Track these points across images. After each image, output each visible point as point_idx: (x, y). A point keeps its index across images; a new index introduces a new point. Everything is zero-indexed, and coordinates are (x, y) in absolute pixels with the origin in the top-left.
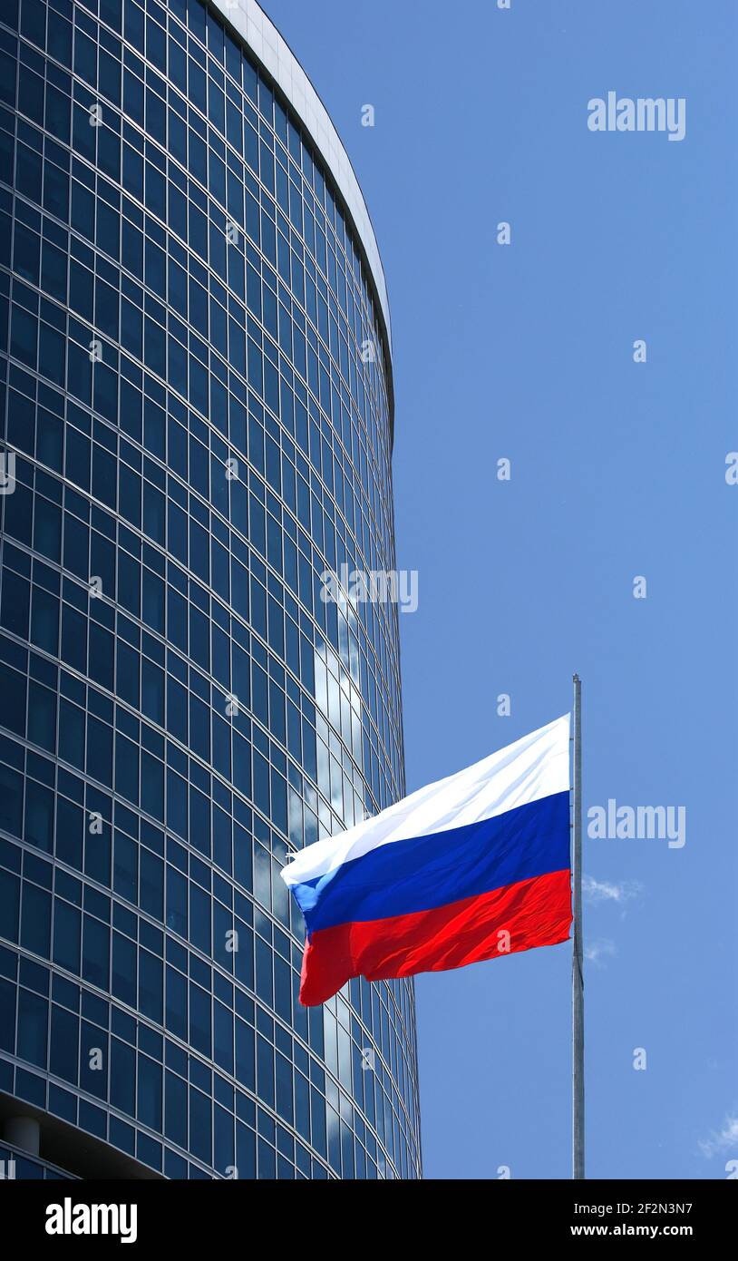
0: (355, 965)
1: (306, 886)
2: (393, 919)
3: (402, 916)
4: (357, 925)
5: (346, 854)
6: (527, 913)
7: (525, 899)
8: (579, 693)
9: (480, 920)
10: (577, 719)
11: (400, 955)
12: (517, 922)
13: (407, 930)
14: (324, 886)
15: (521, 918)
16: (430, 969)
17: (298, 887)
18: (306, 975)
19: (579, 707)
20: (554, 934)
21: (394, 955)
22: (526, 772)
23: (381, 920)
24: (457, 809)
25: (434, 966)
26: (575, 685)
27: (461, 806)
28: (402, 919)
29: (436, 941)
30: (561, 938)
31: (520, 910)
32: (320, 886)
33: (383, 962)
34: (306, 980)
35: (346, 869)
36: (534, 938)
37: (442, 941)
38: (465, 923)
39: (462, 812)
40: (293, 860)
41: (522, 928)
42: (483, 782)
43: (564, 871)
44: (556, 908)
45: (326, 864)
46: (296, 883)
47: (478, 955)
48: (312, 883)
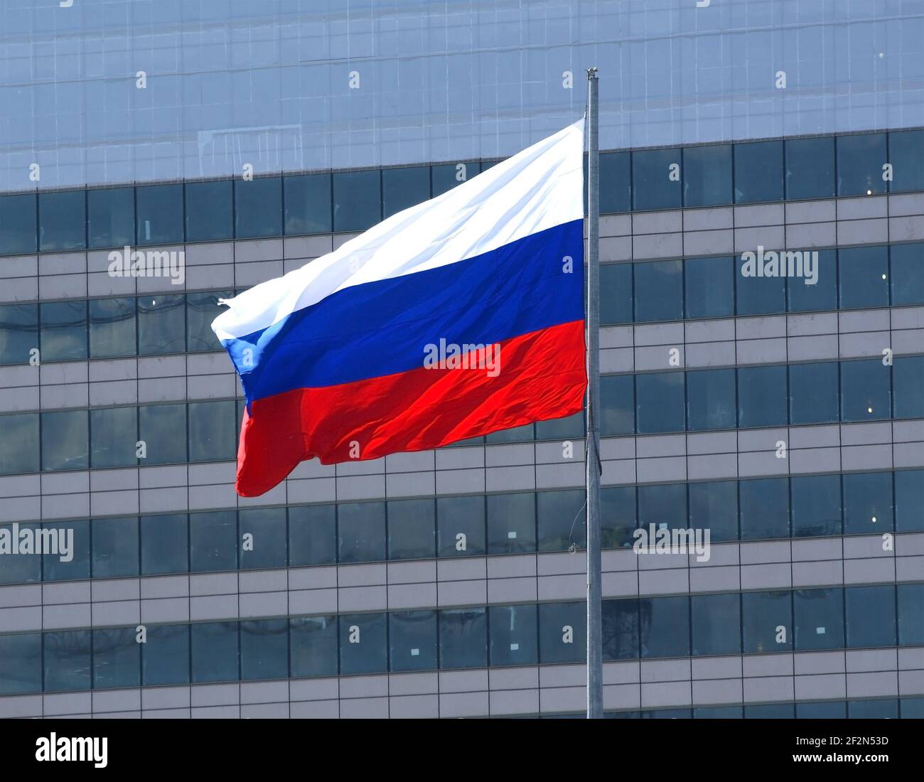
0: (307, 444)
1: (244, 342)
2: (356, 384)
3: (367, 380)
4: (310, 392)
5: (295, 301)
6: (529, 376)
7: (525, 360)
8: (595, 94)
9: (469, 385)
10: (592, 127)
11: (365, 430)
12: (515, 388)
13: (374, 399)
14: (269, 339)
15: (521, 383)
16: (404, 449)
17: (234, 343)
18: (244, 456)
19: (595, 111)
20: (563, 403)
21: (357, 430)
22: (527, 194)
23: (341, 386)
24: (438, 243)
25: (408, 446)
26: (590, 82)
27: (444, 239)
28: (369, 383)
29: (411, 413)
30: (572, 410)
31: (520, 372)
32: (263, 341)
33: (342, 440)
34: (244, 462)
35: (296, 319)
36: (537, 409)
37: (420, 411)
38: (449, 388)
39: (444, 247)
40: (225, 307)
41: (523, 396)
42: (470, 209)
43: (575, 322)
44: (566, 370)
45: (270, 314)
46: (232, 337)
47: (467, 430)
48: (253, 338)
